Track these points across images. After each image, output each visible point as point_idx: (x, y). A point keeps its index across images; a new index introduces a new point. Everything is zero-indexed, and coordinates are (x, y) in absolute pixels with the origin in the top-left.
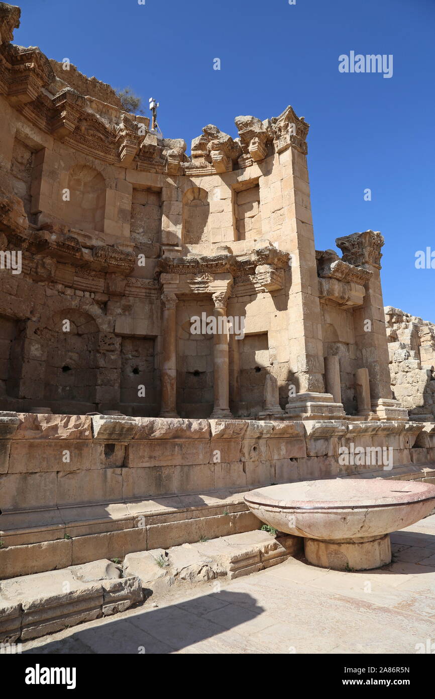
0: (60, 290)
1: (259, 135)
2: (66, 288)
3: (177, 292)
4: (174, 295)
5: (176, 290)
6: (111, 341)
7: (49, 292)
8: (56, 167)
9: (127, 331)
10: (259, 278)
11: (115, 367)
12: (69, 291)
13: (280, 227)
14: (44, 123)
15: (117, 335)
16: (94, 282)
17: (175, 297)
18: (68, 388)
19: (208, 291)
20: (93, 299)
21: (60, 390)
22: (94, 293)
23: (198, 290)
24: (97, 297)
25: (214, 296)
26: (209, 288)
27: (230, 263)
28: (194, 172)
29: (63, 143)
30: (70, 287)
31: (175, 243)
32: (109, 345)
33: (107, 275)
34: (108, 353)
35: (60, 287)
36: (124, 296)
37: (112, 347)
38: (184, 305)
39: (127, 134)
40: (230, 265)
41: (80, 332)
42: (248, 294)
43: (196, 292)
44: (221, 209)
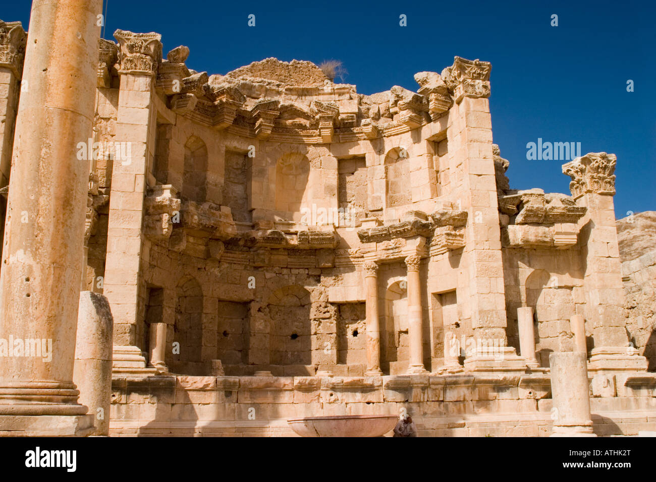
0: (277, 272)
1: (435, 91)
2: (283, 269)
3: (376, 260)
4: (373, 263)
5: (374, 257)
6: (326, 309)
7: (268, 275)
8: (264, 165)
9: (339, 299)
10: (438, 240)
11: (331, 332)
12: (285, 271)
13: (461, 182)
14: (249, 132)
15: (332, 304)
16: (305, 260)
17: (375, 265)
18: (296, 353)
19: (401, 256)
20: (308, 274)
21: (289, 356)
22: (308, 269)
23: (393, 255)
24: (310, 273)
25: (406, 259)
26: (402, 253)
27: (416, 227)
28: (393, 131)
29: (268, 141)
30: (287, 268)
31: (380, 208)
32: (324, 313)
33: (317, 252)
34: (326, 320)
35: (276, 269)
36: (335, 267)
37: (327, 315)
38: (390, 269)
39: (320, 117)
40: (417, 228)
41: (303, 304)
42: (441, 252)
43: (392, 257)
44: (419, 167)
